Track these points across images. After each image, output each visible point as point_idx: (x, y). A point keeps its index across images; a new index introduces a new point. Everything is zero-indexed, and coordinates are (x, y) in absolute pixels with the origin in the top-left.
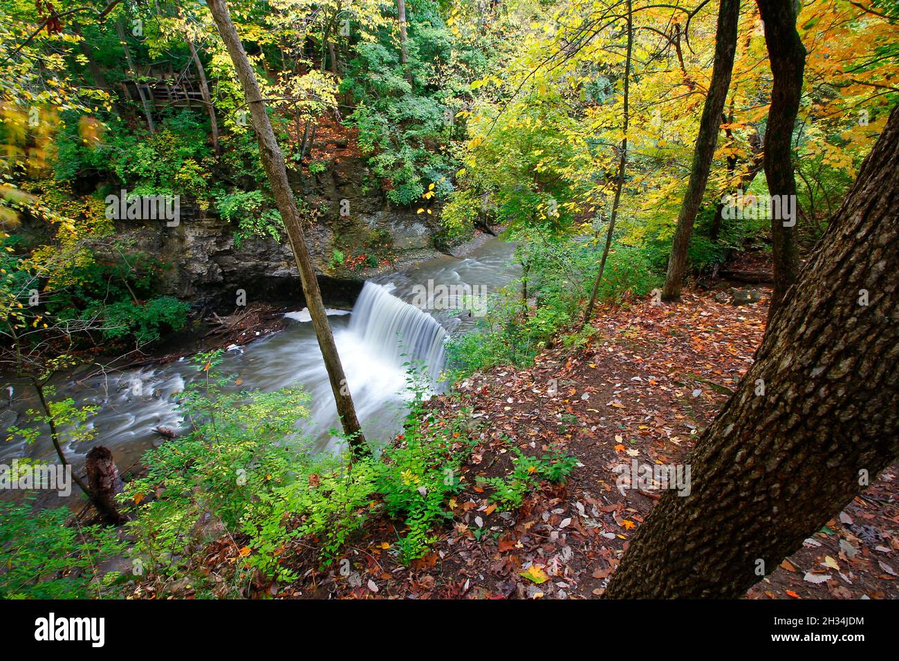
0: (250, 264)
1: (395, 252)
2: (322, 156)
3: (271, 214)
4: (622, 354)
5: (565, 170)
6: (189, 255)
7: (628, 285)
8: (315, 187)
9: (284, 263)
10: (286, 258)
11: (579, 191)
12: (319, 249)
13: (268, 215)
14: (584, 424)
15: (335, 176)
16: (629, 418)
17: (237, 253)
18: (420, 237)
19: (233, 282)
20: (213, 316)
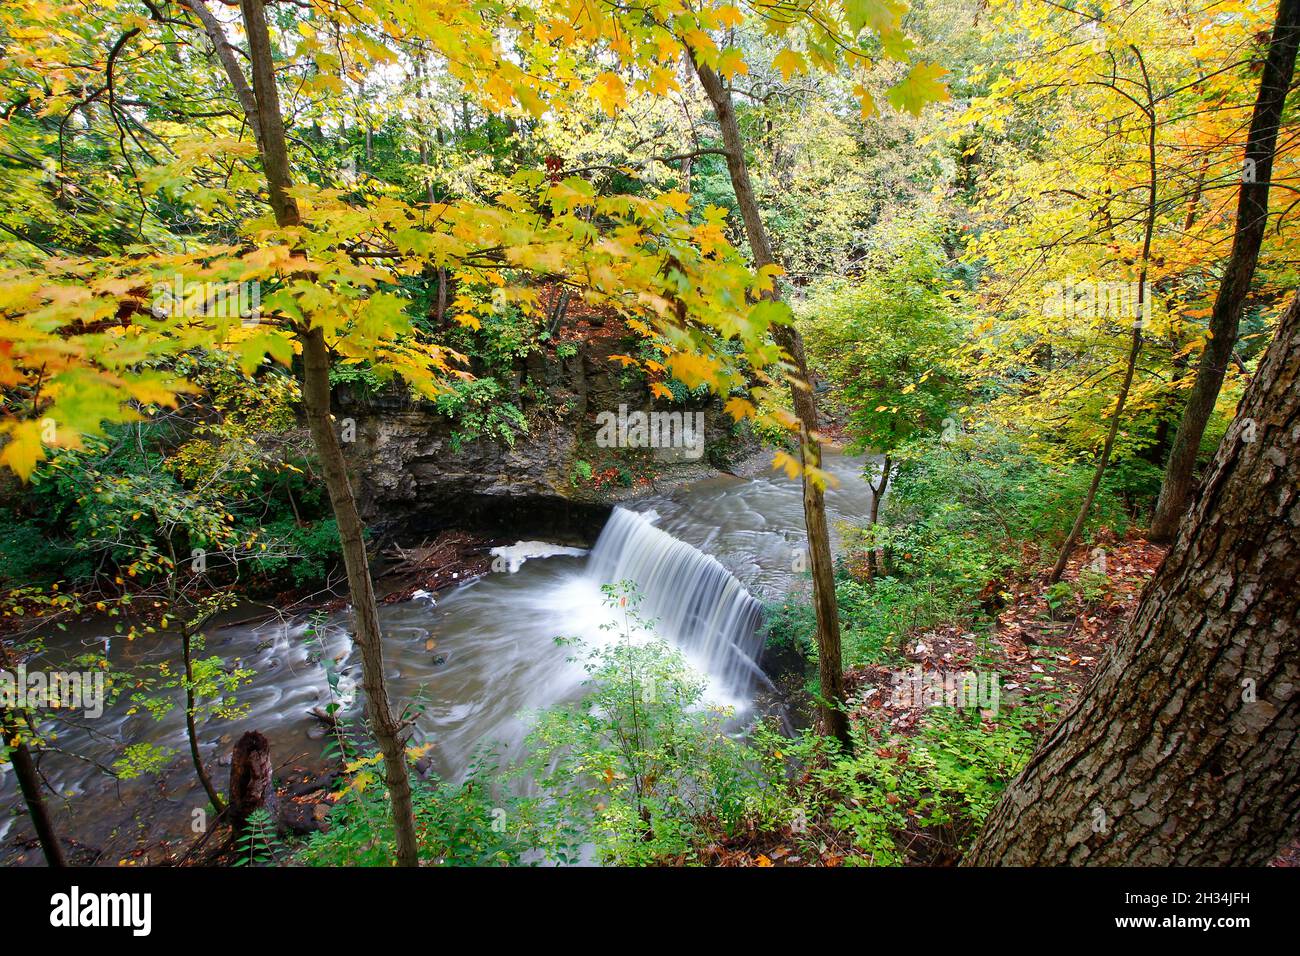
0: (456, 476)
1: (656, 466)
2: (573, 335)
6: (377, 461)
8: (561, 374)
9: (503, 477)
10: (508, 469)
12: (555, 460)
13: (500, 411)
15: (586, 362)
17: (442, 460)
19: (427, 500)
20: (394, 548)
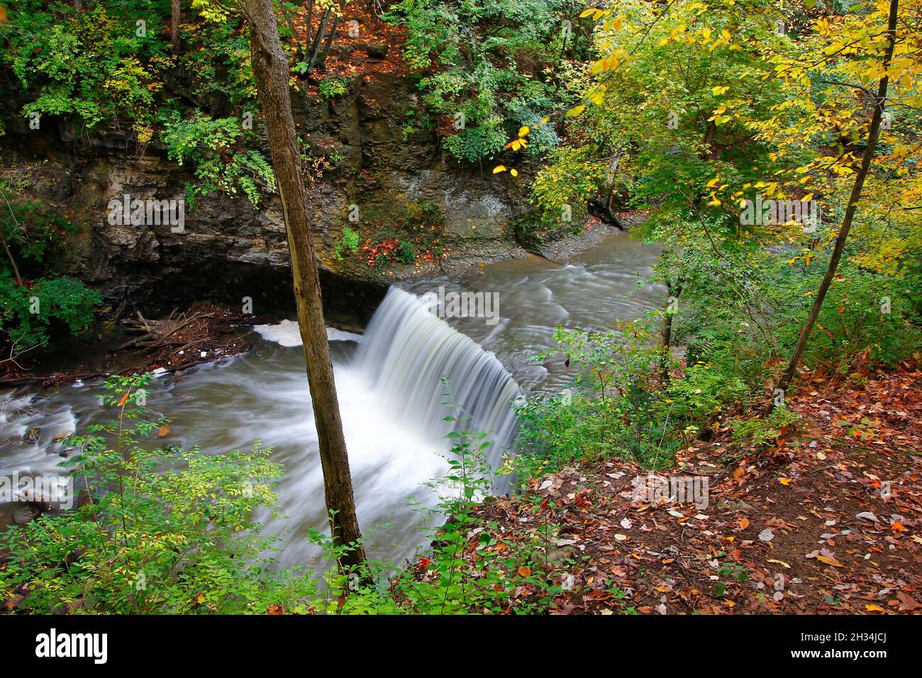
0: (205, 237)
1: (446, 240)
2: (343, 69)
3: (249, 159)
4: (843, 467)
5: (763, 126)
7: (862, 342)
8: (325, 118)
9: (260, 241)
10: (265, 233)
11: (786, 163)
12: (320, 225)
13: (244, 160)
14: (761, 585)
15: (360, 104)
16: (847, 586)
18: (492, 220)
19: (173, 265)
20: (136, 317)
